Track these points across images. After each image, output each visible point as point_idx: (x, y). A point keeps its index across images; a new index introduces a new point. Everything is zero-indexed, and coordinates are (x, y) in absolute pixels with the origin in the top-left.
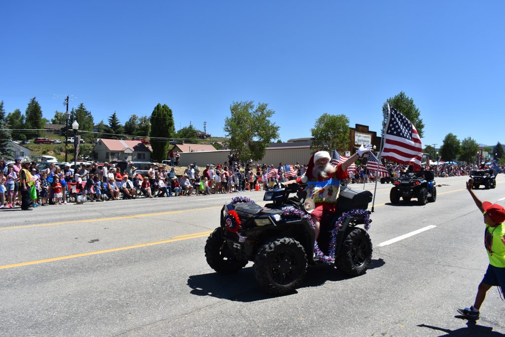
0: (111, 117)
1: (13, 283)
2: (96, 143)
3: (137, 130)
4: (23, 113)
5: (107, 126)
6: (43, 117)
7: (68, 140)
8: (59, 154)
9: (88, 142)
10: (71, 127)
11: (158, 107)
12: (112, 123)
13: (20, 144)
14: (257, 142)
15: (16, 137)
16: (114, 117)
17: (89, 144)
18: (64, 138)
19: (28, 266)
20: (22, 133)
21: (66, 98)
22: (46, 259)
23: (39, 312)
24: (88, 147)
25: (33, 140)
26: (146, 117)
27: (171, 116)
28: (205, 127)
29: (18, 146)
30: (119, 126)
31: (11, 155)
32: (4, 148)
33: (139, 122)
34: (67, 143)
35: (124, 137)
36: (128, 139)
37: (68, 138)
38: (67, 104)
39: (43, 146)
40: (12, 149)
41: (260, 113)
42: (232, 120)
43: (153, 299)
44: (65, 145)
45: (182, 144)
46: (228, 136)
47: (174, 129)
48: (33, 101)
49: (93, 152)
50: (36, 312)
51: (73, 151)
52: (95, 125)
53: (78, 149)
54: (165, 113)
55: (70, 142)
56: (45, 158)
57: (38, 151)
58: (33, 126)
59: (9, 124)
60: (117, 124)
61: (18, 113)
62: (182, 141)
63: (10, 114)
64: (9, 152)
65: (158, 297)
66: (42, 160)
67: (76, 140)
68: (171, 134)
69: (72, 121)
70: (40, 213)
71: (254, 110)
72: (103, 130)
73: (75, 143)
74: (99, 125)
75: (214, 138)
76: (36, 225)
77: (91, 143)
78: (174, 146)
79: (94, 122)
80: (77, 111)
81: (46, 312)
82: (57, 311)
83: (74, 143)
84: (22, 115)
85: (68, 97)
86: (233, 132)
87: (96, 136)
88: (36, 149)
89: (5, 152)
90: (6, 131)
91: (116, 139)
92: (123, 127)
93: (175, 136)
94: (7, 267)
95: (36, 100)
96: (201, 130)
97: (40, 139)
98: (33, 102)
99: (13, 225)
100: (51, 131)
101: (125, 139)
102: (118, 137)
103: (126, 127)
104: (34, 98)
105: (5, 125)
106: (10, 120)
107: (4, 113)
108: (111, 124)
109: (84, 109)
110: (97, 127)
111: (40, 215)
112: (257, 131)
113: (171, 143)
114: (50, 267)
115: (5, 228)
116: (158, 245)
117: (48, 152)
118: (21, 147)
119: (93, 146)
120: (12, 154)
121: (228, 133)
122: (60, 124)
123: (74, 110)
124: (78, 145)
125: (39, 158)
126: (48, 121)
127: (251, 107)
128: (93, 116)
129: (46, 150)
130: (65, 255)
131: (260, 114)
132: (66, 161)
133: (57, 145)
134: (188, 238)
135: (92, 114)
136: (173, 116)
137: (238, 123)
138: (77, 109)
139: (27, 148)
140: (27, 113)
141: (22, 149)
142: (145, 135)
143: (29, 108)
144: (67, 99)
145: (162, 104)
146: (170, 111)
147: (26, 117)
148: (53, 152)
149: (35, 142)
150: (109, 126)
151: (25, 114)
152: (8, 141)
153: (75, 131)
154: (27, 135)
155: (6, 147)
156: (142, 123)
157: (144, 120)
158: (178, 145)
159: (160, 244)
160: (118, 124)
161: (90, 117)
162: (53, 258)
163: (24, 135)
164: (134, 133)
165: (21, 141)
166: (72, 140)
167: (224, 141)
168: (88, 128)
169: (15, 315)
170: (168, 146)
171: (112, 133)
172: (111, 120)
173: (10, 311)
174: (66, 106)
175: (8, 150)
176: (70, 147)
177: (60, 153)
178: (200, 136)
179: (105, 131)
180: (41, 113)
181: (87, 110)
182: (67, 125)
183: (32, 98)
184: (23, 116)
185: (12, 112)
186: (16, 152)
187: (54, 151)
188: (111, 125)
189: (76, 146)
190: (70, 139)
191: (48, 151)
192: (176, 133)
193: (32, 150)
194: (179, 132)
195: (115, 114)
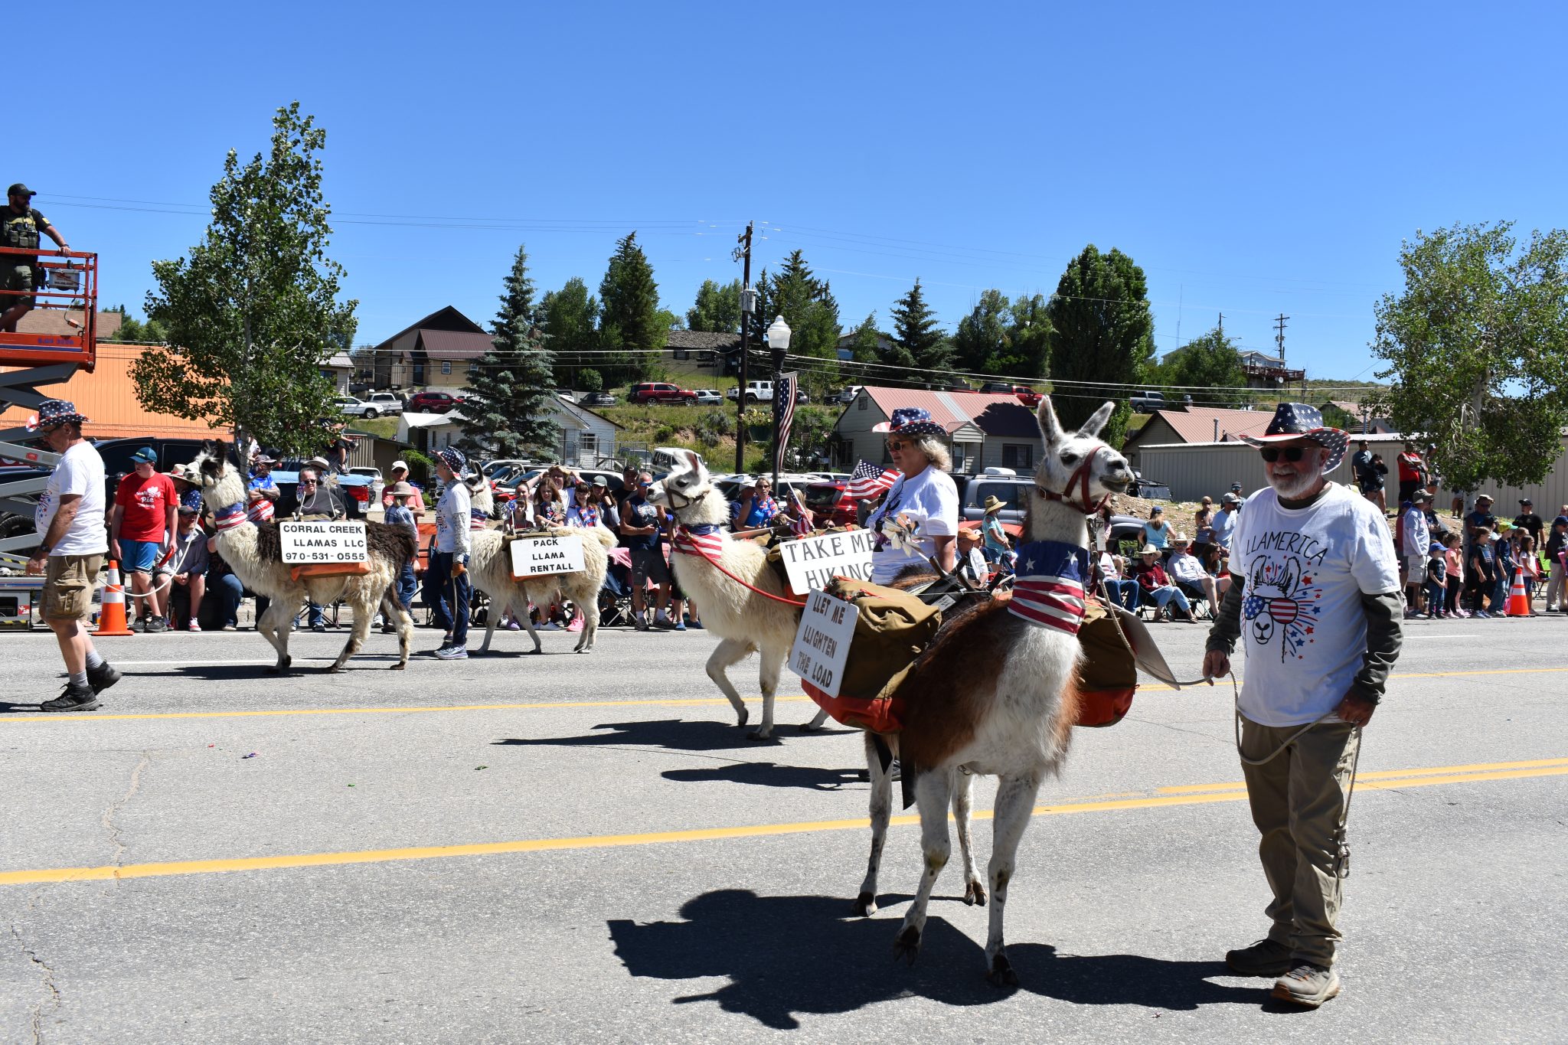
0: (904, 302)
1: (565, 906)
2: (848, 404)
3: (1004, 352)
4: (593, 292)
5: (888, 337)
6: (661, 306)
7: (748, 390)
8: (715, 444)
9: (815, 401)
10: (759, 341)
11: (1086, 261)
12: (909, 324)
13: (582, 405)
14: (1524, 404)
15: (567, 379)
16: (913, 301)
17: (820, 408)
18: (733, 381)
19: (615, 849)
20: (587, 362)
21: (744, 233)
22: (674, 829)
23: (654, 1028)
24: (818, 417)
25: (625, 390)
26: (1037, 298)
27: (1139, 293)
28: (1280, 338)
29: (576, 410)
30: (935, 337)
31: (550, 445)
32: (529, 417)
33: (1011, 322)
34: (744, 400)
35: (951, 378)
36: (966, 389)
37: (748, 382)
38: (747, 257)
39: (658, 412)
40: (554, 420)
41: (1536, 275)
42: (1407, 304)
43: (1080, 1035)
44: (736, 408)
45: (1181, 408)
46: (1386, 374)
47: (1151, 349)
48: (627, 246)
49: (836, 436)
50: (643, 1026)
51: (768, 433)
52: (844, 333)
53: (787, 423)
54: (1116, 281)
55: (752, 399)
56: (664, 456)
57: (643, 430)
58: (626, 339)
59: (545, 330)
60: (926, 326)
61: (574, 292)
62: (1182, 397)
63: (550, 295)
64: (542, 432)
65: (1102, 1028)
66: (655, 462)
67: (781, 389)
68: (1140, 368)
69: (763, 318)
70: (650, 657)
71: (1512, 261)
72: (872, 353)
73: (778, 404)
74: (861, 332)
75: (1321, 383)
76: (637, 702)
77: (828, 401)
78: (1148, 416)
79: (839, 322)
80: (779, 281)
81: (679, 1030)
82: (717, 1033)
83: (773, 402)
84: (589, 297)
85: (749, 230)
86: (1410, 358)
87: (847, 375)
88: (636, 424)
89: (533, 431)
90: (535, 355)
91: (922, 387)
92: (951, 342)
93: (1156, 375)
94: (544, 846)
95: (637, 243)
96: (1264, 352)
97: (649, 387)
98: (625, 252)
99: (561, 697)
100: (687, 356)
101: (954, 386)
102: (929, 377)
103: (960, 341)
104: (631, 237)
105: (531, 334)
106: (550, 317)
107: (528, 292)
108: (904, 328)
109: (804, 274)
110: (851, 341)
111: (651, 666)
112: (1524, 354)
113: (1136, 406)
114: (690, 862)
115: (536, 705)
116: (1095, 813)
117: (677, 436)
118: (585, 416)
119: (835, 414)
120: (555, 440)
121: (1389, 364)
122: (718, 329)
123: (769, 278)
124: (789, 410)
125: (646, 456)
126: (677, 322)
127: (1496, 250)
128: (837, 300)
129: (669, 428)
130: (743, 824)
131: (1537, 279)
132: (739, 470)
133: (706, 410)
134: (1218, 798)
135: (832, 291)
136: (1148, 296)
137: (1436, 318)
138: (781, 272)
139: (603, 417)
140: (605, 291)
141: (591, 423)
142: (1031, 370)
143: (611, 275)
144: (748, 238)
145: (1104, 250)
146: (1139, 275)
147: (602, 306)
148: (692, 436)
149: (632, 399)
150: (897, 336)
151: (598, 297)
152: (540, 393)
153: (778, 353)
154: (604, 374)
155: (533, 413)
156: (1021, 326)
157: (1030, 309)
158: (1165, 414)
159: (1104, 813)
160: (930, 329)
161: (827, 303)
162: (699, 828)
163: (596, 374)
164: (989, 363)
165: (583, 395)
166: (762, 391)
167: (1367, 397)
168: (817, 346)
169: (571, 1028)
170: (1126, 418)
171: (905, 362)
172: (903, 313)
173: (553, 1011)
174: (742, 261)
175: (541, 425)
176: (758, 415)
177: (718, 438)
178: (1259, 377)
179: (882, 354)
180: (651, 289)
181: (815, 276)
182: (743, 335)
183: (624, 236)
184: (592, 301)
185: (558, 288)
186: (569, 435)
187: (697, 433)
188: (902, 333)
189: (779, 413)
190: (754, 386)
191: (676, 430)
192: (1160, 362)
193: (623, 428)
194: (1171, 358)
195: (917, 288)
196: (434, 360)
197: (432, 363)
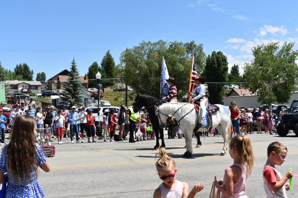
32: (77, 95)
54: (220, 58)
84: (98, 66)
98: (107, 55)
104: (109, 51)
140: (102, 65)
143: (104, 61)
151: (101, 66)
158: (235, 90)
196: (62, 83)
197: (61, 83)
